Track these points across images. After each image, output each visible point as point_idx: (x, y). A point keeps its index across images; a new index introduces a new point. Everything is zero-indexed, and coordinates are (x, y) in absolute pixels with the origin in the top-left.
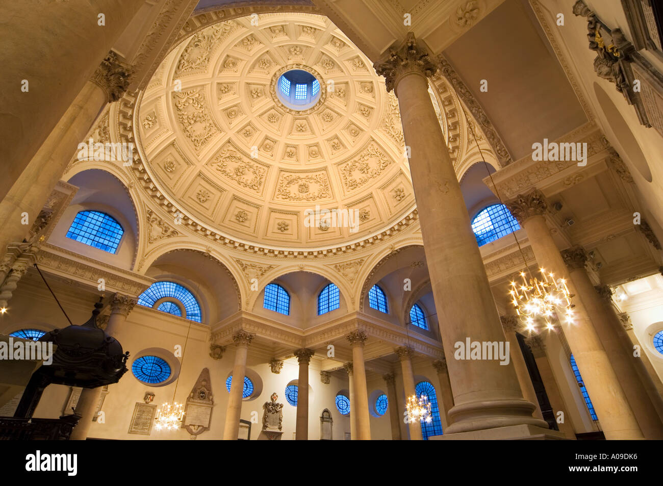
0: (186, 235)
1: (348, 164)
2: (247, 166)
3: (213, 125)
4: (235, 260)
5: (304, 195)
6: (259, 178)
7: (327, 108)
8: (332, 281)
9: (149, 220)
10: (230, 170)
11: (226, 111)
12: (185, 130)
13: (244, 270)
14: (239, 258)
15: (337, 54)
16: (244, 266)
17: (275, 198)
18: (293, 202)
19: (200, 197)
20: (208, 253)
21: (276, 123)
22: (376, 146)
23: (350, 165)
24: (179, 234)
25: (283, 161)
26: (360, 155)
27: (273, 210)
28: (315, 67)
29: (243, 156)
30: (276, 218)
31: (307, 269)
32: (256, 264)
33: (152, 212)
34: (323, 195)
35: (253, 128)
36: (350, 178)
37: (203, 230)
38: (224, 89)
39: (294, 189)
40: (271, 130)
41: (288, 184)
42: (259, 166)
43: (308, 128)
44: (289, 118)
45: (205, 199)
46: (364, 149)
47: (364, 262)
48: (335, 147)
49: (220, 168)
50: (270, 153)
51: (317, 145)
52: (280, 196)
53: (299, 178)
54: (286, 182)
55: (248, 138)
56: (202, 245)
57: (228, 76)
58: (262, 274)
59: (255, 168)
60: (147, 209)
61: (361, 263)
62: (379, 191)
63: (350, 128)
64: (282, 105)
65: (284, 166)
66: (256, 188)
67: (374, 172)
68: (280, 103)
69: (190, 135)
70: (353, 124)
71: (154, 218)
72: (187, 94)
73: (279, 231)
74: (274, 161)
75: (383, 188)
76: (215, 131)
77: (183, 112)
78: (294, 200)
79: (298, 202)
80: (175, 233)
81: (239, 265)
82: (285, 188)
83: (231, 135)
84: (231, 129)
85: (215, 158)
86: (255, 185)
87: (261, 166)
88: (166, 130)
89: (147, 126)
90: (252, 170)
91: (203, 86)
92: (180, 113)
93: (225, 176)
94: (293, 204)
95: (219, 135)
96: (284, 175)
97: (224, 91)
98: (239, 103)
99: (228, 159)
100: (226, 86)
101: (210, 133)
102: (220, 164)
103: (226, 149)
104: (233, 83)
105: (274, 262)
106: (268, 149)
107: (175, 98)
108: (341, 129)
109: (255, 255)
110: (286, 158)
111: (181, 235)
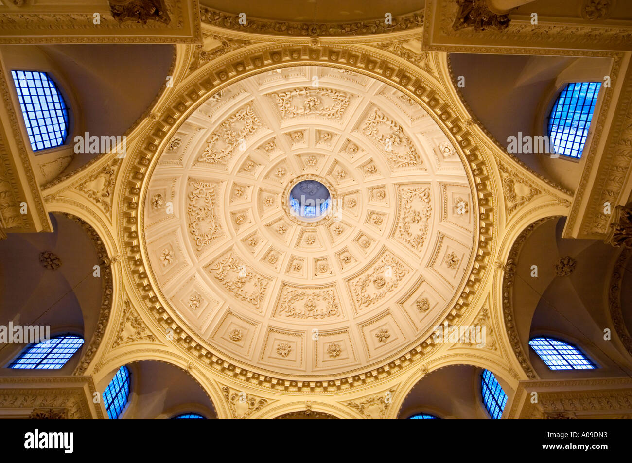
0: (277, 399)
1: (400, 227)
2: (315, 297)
3: (262, 278)
4: (346, 404)
5: (384, 288)
6: (332, 302)
7: (344, 196)
8: (483, 367)
9: (228, 399)
10: (300, 310)
11: (267, 260)
12: (237, 295)
14: (349, 399)
15: (306, 146)
16: (360, 407)
17: (359, 311)
18: (378, 304)
19: (281, 351)
20: (309, 410)
21: (316, 242)
22: (406, 188)
23: (402, 226)
24: (269, 402)
25: (344, 270)
26: (402, 210)
27: (363, 325)
28: (305, 172)
29: (305, 290)
30: (371, 331)
31: (432, 368)
32: (373, 397)
33: (227, 388)
34: (401, 275)
35: (298, 260)
36: (412, 237)
38: (251, 241)
39: (371, 290)
40: (316, 251)
41: (362, 288)
42: (325, 290)
43: (345, 226)
44: (322, 229)
45: (286, 351)
46: (400, 200)
47: (489, 310)
48: (378, 222)
49: (289, 314)
50: (329, 272)
51: (361, 235)
52: (363, 306)
53: (369, 276)
54: (359, 288)
55: (301, 271)
56: (298, 403)
57: (246, 230)
58: (386, 406)
59: (323, 294)
60: (222, 387)
61: (487, 314)
62: (443, 223)
63: (375, 195)
64: (309, 223)
65: (348, 275)
66: (334, 313)
67: (425, 212)
68: (305, 223)
69: (243, 297)
70: (373, 189)
71: (233, 394)
72: (221, 264)
73: (382, 343)
74: (335, 276)
75: (444, 216)
76: (266, 282)
77: (226, 281)
78: (377, 301)
79: (382, 299)
80: (262, 402)
81: (354, 409)
82: (363, 295)
83: (283, 277)
84: (279, 273)
85: (279, 306)
86: (331, 311)
87: (327, 289)
88: (216, 303)
89: (194, 307)
90: (321, 298)
91: (230, 249)
92: (224, 282)
93: (298, 318)
94: (378, 305)
95: (272, 284)
96: (353, 283)
97: (253, 244)
98: (272, 246)
99: (292, 301)
100: (251, 239)
101: (263, 287)
102: (287, 310)
103: (285, 293)
104: (255, 233)
105: (392, 382)
106: (324, 269)
107: (210, 272)
108: (368, 202)
109: (364, 386)
110: (345, 265)
111: (271, 402)
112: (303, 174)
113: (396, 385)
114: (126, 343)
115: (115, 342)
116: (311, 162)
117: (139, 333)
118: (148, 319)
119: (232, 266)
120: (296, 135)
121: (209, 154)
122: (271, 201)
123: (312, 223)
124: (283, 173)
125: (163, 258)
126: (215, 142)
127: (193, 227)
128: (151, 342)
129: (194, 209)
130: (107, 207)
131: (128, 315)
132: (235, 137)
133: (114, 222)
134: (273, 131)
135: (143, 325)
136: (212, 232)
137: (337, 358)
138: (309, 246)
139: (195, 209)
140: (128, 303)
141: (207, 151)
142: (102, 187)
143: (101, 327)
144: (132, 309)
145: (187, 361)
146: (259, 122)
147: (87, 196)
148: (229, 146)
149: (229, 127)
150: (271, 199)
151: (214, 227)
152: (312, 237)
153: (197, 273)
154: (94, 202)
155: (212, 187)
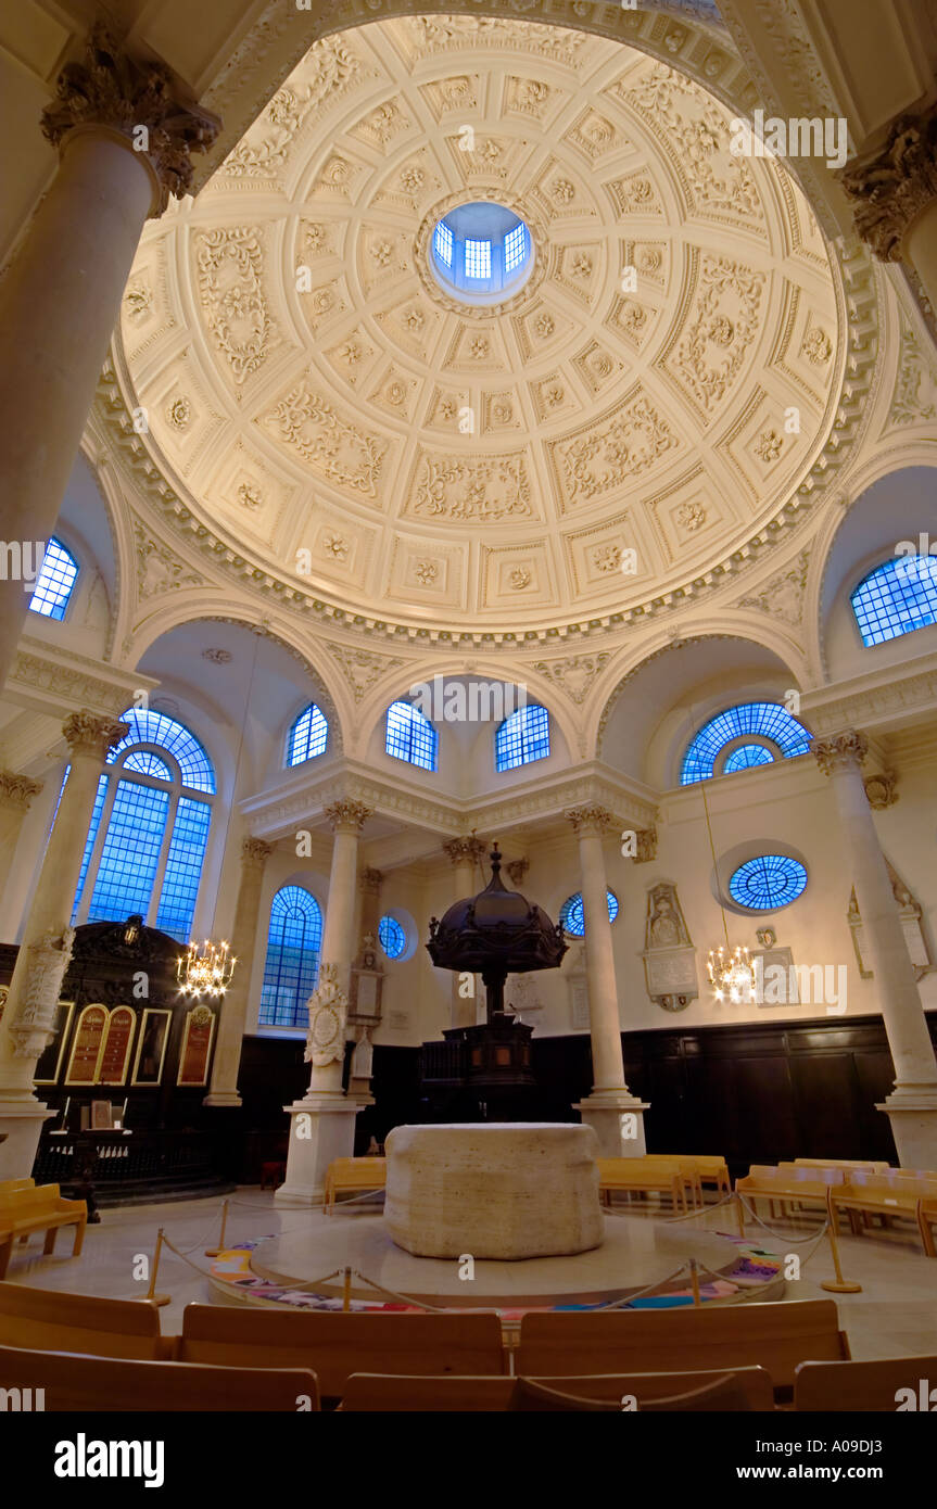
0: (622, 643)
2: (618, 432)
3: (507, 459)
4: (736, 605)
5: (737, 341)
6: (651, 424)
10: (603, 473)
11: (494, 422)
12: (484, 516)
13: (766, 608)
14: (739, 595)
16: (761, 601)
17: (709, 415)
18: (737, 382)
19: (602, 565)
21: (555, 323)
24: (612, 653)
25: (642, 346)
26: (667, 136)
27: (727, 441)
29: (594, 430)
30: (746, 447)
32: (775, 578)
33: (541, 664)
34: (753, 295)
35: (547, 381)
36: (729, 191)
37: (679, 594)
38: (443, 413)
39: (715, 357)
41: (696, 363)
42: (629, 407)
43: (587, 249)
44: (548, 291)
48: (641, 198)
49: (587, 493)
50: (616, 367)
51: (629, 248)
52: (712, 401)
53: (695, 328)
54: (690, 367)
55: (565, 400)
56: (655, 637)
57: (417, 403)
58: (803, 585)
59: (629, 418)
63: (590, 140)
65: (653, 351)
66: (666, 443)
67: (712, 114)
69: (496, 513)
70: (578, 130)
71: (555, 667)
72: (423, 488)
73: (772, 463)
74: (632, 367)
76: (518, 462)
77: (451, 507)
78: (734, 376)
79: (742, 367)
80: (602, 658)
81: (751, 608)
82: (702, 377)
83: (539, 434)
84: (528, 431)
85: (564, 488)
86: (659, 443)
87: (632, 403)
88: (459, 552)
89: (428, 581)
90: (629, 428)
91: (420, 453)
92: (449, 512)
93: (607, 489)
94: (739, 385)
95: (528, 458)
96: (673, 361)
97: (449, 415)
98: (483, 394)
99: (582, 466)
100: (440, 408)
101: (517, 473)
102: (580, 487)
103: (561, 457)
104: (438, 394)
105: (802, 540)
106: (605, 366)
107: (418, 512)
108: (590, 169)
109: (757, 565)
110: (639, 333)
111: (614, 652)
112: (422, 219)
113: (809, 543)
114: (369, 688)
115: (356, 696)
116: (411, 183)
117: (376, 668)
118: (372, 646)
119: (444, 478)
120: (329, 174)
121: (242, 360)
122: (416, 317)
123: (523, 293)
124: (386, 251)
125: (331, 555)
126: (228, 334)
127: (334, 473)
128: (400, 667)
129: (310, 449)
130: (196, 578)
131: (345, 658)
132: (243, 295)
133: (222, 584)
134: (285, 220)
135: (373, 656)
136: (368, 454)
137: (703, 527)
138: (551, 340)
139: (313, 447)
140: (333, 647)
141: (233, 358)
142: (164, 568)
143: (323, 693)
144: (343, 648)
145: (462, 663)
146: (248, 232)
147: (160, 594)
148: (255, 314)
149: (218, 293)
150: (414, 314)
151: (365, 443)
152: (541, 319)
153: (397, 532)
154: (175, 589)
155: (301, 391)
